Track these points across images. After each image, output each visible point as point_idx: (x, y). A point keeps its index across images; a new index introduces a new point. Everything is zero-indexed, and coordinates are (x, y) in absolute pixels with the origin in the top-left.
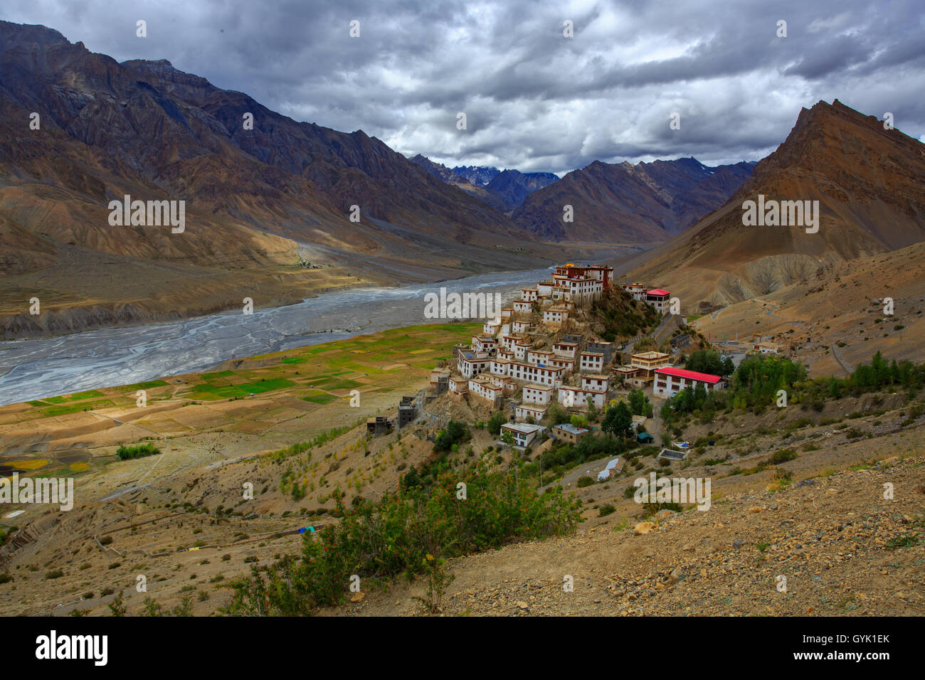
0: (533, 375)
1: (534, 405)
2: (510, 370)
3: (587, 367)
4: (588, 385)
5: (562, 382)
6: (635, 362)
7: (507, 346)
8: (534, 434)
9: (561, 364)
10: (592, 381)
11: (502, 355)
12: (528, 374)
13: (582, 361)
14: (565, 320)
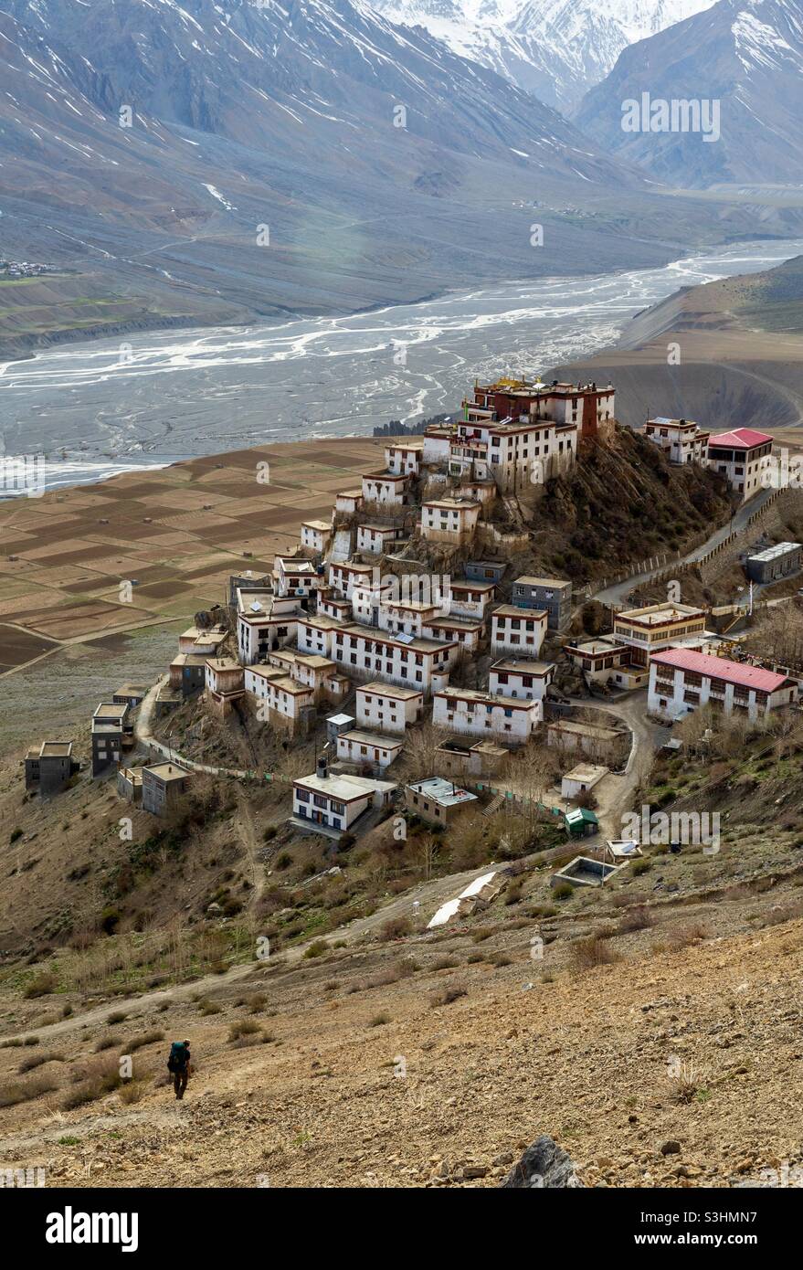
0: (384, 660)
1: (379, 732)
2: (335, 647)
3: (507, 643)
4: (502, 686)
5: (446, 677)
6: (621, 631)
7: (340, 586)
8: (364, 802)
9: (449, 634)
10: (510, 678)
11: (326, 608)
12: (373, 656)
13: (495, 630)
14: (469, 527)
